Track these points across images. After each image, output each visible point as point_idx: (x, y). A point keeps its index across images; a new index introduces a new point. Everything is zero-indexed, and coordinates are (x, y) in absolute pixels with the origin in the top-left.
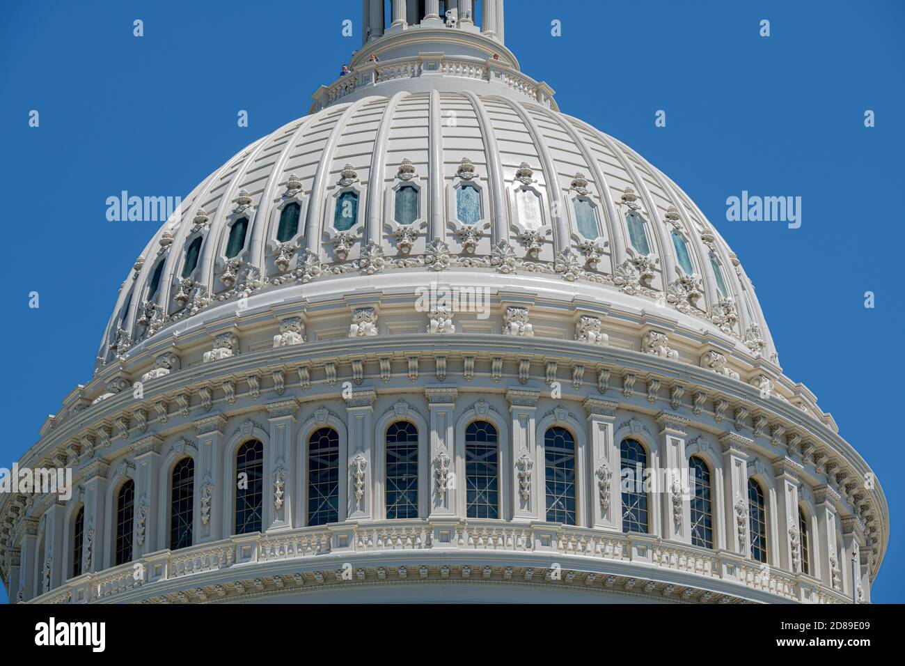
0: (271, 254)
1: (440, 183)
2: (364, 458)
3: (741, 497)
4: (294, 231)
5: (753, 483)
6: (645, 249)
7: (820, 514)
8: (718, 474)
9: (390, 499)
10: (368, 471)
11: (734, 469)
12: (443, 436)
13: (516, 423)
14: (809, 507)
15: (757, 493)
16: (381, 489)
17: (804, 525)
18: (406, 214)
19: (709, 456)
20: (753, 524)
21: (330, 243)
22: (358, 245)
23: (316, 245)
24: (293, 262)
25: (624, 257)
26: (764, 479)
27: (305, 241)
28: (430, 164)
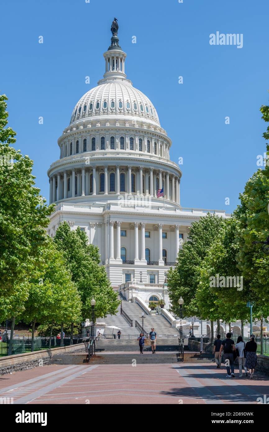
0: (96, 111)
1: (117, 102)
2: (108, 142)
3: (153, 145)
4: (98, 108)
5: (155, 142)
6: (142, 110)
7: (163, 145)
8: (151, 142)
9: (111, 147)
10: (108, 143)
11: (153, 142)
12: (118, 139)
13: (126, 138)
14: (162, 144)
15: (155, 144)
16: (110, 146)
17: (161, 147)
18: (113, 106)
19: (150, 140)
20: (155, 148)
21: (103, 110)
22: (107, 110)
23: (101, 110)
24: (98, 112)
25: (140, 112)
26: (156, 142)
27: (100, 109)
28: (116, 99)
